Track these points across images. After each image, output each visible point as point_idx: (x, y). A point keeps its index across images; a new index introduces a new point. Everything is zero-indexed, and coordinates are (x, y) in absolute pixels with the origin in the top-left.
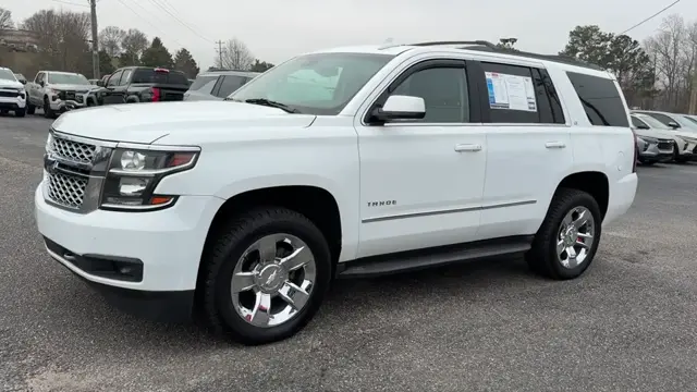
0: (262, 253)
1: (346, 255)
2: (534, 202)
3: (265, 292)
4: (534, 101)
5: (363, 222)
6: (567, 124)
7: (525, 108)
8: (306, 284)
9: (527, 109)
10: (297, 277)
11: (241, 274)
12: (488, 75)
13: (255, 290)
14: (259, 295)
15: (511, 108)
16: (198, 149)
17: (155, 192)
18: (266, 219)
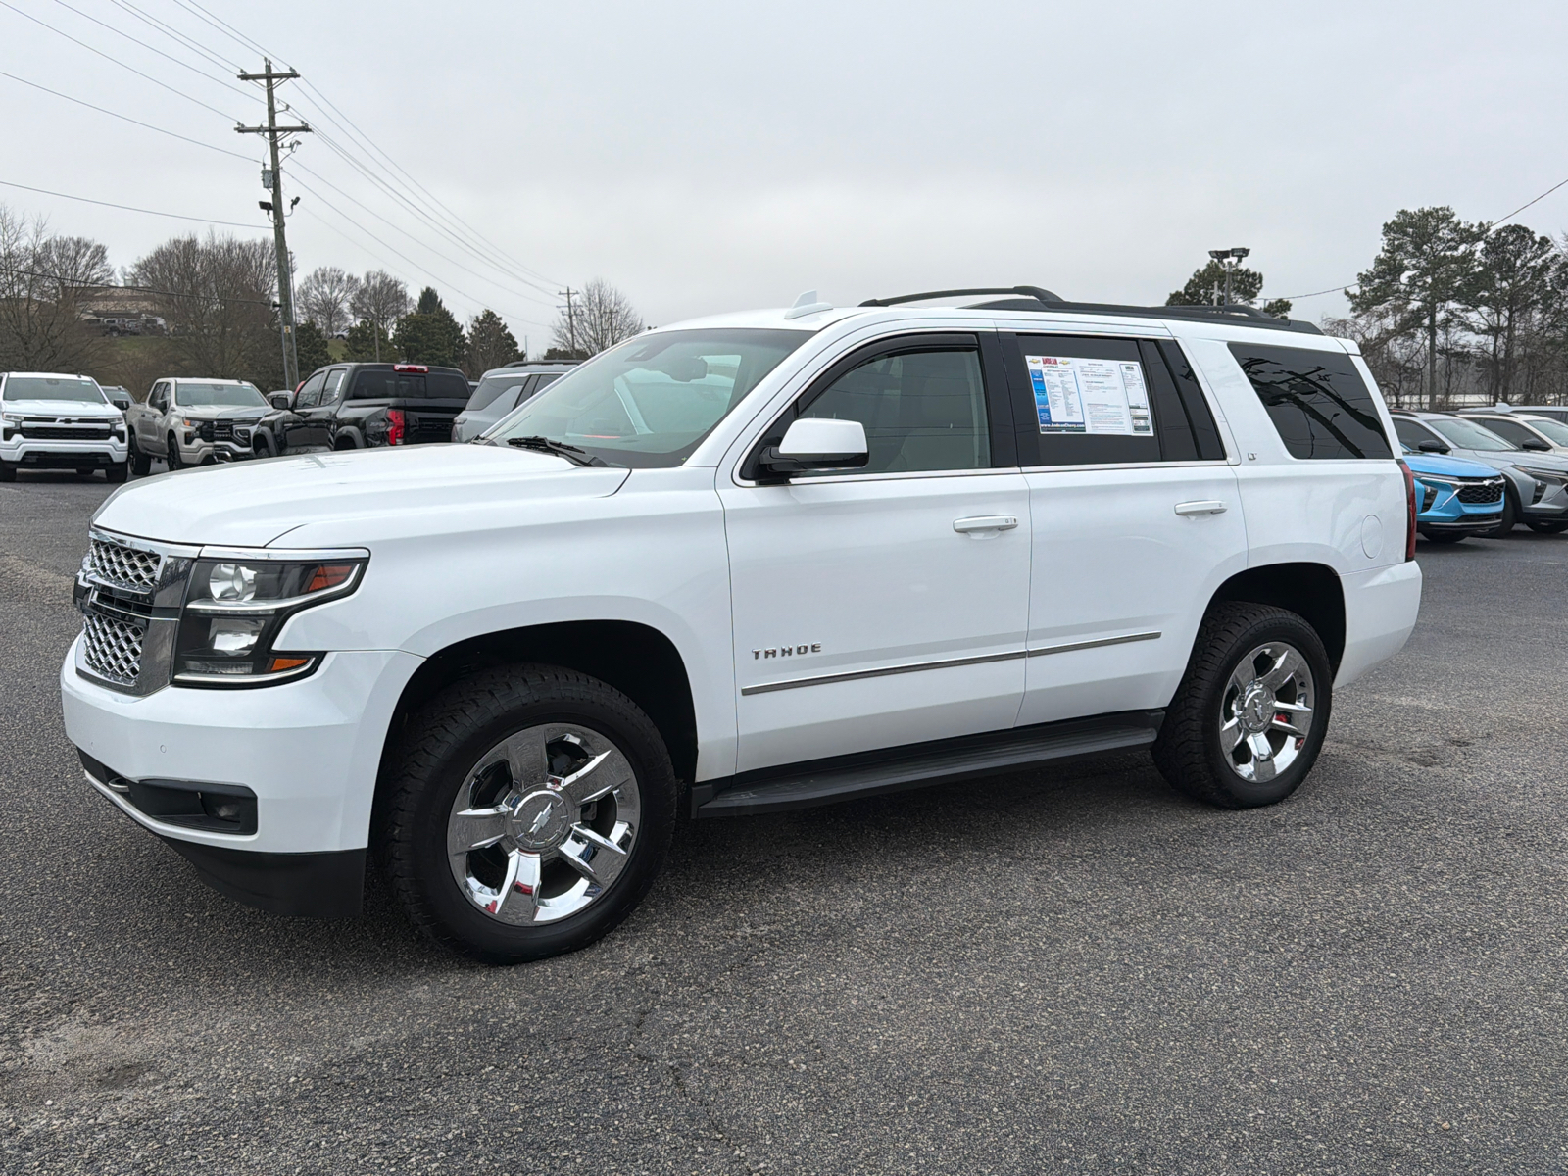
0: (516, 768)
1: (708, 768)
2: (1157, 636)
3: (527, 849)
4: (1146, 412)
5: (746, 692)
6: (1230, 459)
7: (1126, 429)
8: (619, 830)
9: (1130, 432)
10: (600, 816)
11: (470, 812)
12: (1034, 363)
13: (504, 845)
14: (514, 856)
15: (1089, 431)
16: (364, 554)
17: (276, 646)
18: (521, 693)
